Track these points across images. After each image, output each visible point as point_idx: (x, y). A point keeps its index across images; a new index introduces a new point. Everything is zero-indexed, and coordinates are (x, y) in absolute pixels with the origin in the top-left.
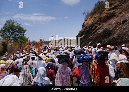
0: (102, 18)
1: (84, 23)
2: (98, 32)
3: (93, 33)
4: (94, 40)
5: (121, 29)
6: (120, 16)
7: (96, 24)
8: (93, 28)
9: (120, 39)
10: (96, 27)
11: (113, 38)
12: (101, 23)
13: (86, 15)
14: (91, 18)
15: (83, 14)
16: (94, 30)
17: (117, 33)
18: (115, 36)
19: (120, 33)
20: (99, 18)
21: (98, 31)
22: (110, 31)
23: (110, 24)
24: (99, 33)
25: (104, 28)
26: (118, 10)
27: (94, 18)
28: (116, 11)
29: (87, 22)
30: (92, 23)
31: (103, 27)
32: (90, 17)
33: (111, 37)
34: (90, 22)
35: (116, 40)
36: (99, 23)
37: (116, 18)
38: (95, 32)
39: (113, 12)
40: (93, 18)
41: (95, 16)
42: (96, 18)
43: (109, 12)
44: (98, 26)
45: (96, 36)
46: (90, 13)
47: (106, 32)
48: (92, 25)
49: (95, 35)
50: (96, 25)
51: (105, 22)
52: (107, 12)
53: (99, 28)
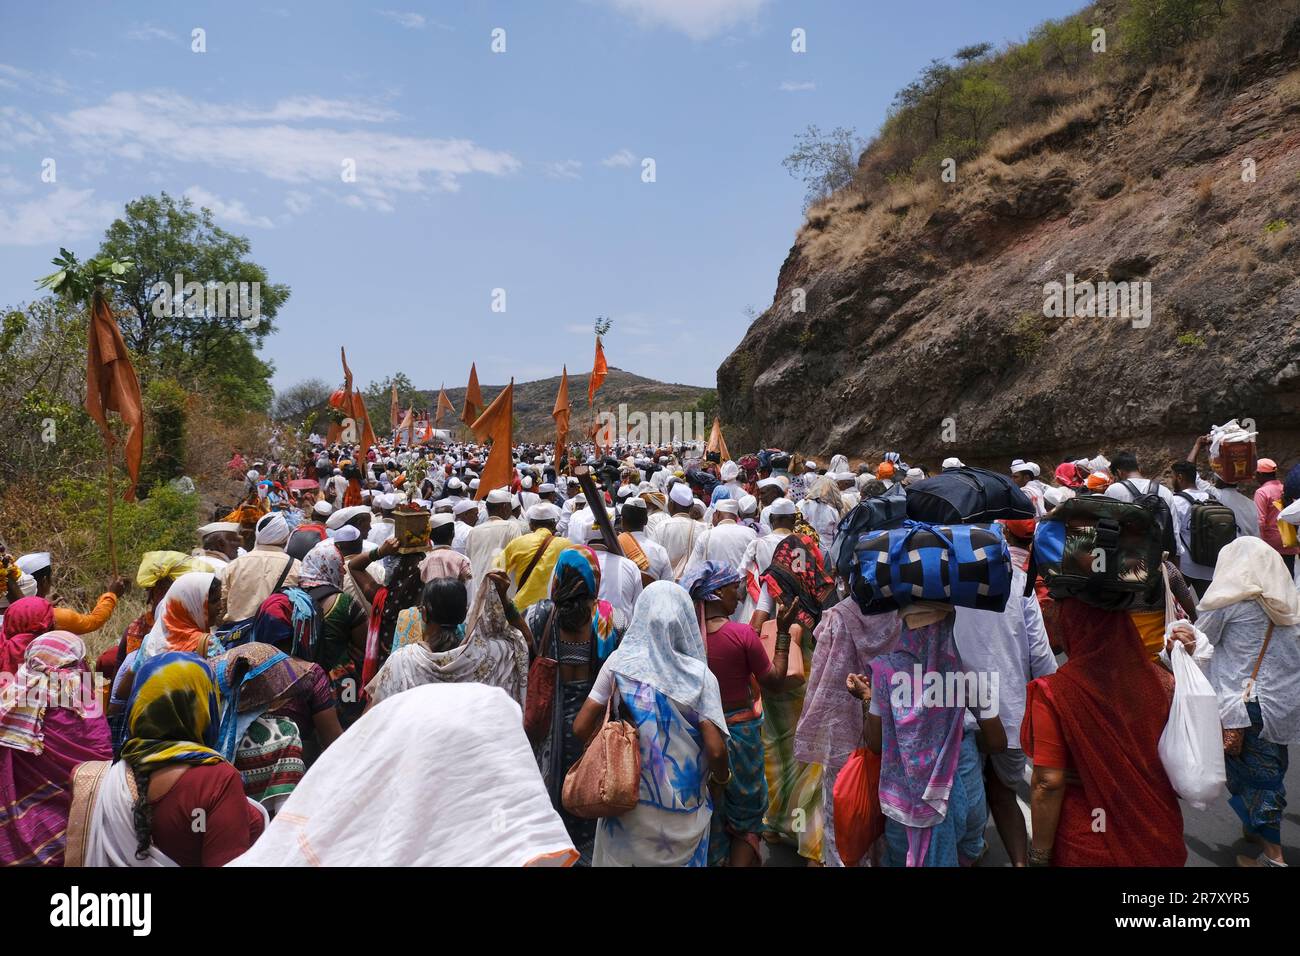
0: (957, 218)
1: (796, 250)
2: (918, 338)
3: (871, 341)
4: (882, 412)
5: (1095, 333)
6: (1103, 218)
7: (903, 266)
8: (878, 303)
9: (1083, 411)
10: (899, 298)
11: (1034, 403)
12: (944, 262)
13: (823, 173)
14: (862, 208)
15: (796, 159)
16: (881, 317)
17: (1065, 358)
18: (1048, 383)
19: (1089, 364)
20: (934, 221)
21: (916, 328)
22: (1010, 341)
23: (1013, 283)
24: (922, 346)
25: (965, 314)
26: (1092, 160)
27: (892, 211)
28: (1080, 170)
29: (824, 238)
30: (869, 253)
31: (961, 304)
32: (857, 200)
33: (1016, 394)
34: (854, 242)
35: (1051, 422)
36: (927, 258)
37: (1072, 227)
38: (892, 338)
39: (1056, 173)
40: (878, 216)
41: (901, 199)
42: (902, 211)
43: (1023, 168)
44: (918, 288)
45: (892, 376)
46: (855, 157)
47: (979, 342)
48: (871, 274)
49: (892, 362)
50: (901, 280)
51: (978, 256)
52: (1005, 170)
53: (930, 309)
